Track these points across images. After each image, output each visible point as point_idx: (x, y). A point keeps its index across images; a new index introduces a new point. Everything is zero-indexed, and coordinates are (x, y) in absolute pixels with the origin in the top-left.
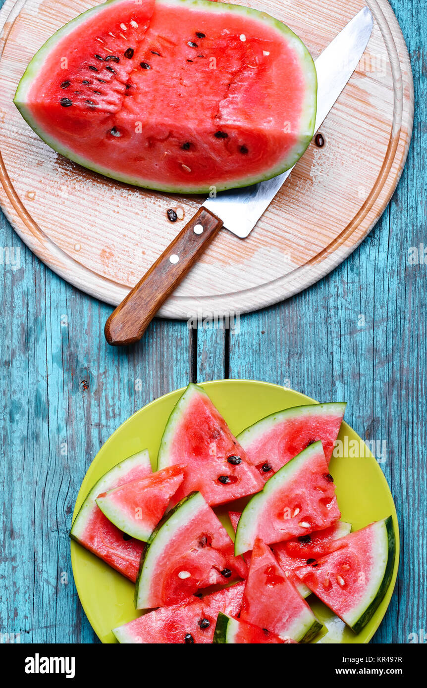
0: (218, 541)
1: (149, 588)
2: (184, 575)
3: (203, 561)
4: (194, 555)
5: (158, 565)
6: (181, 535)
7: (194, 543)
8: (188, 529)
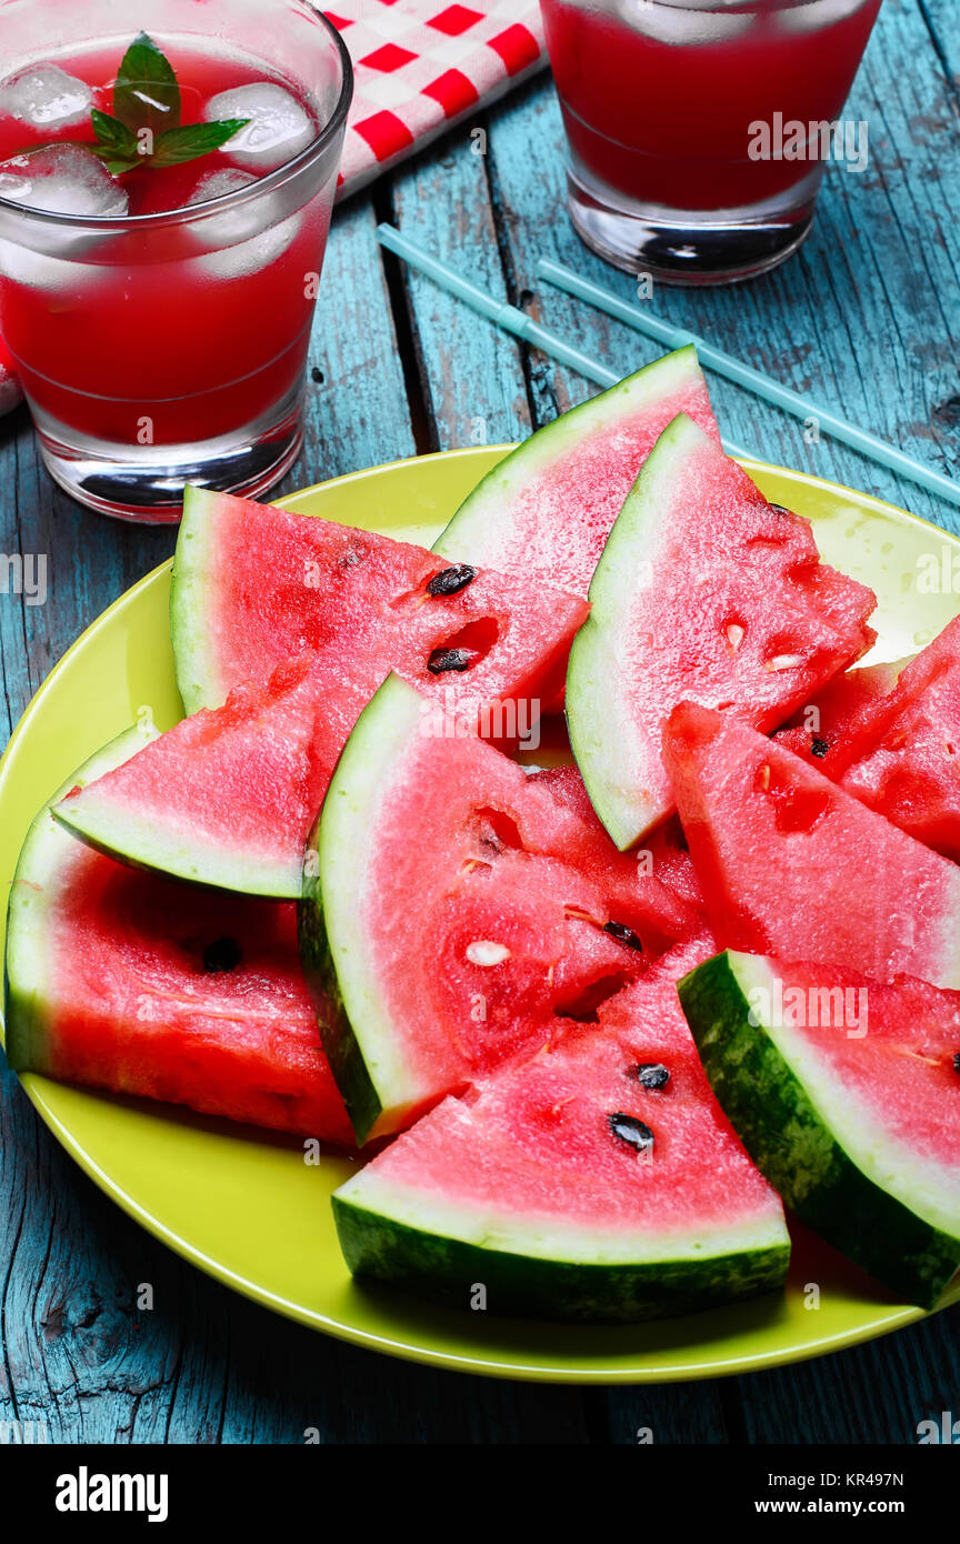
0: (539, 823)
1: (391, 1021)
2: (487, 954)
3: (525, 899)
4: (485, 883)
5: (378, 933)
6: (404, 820)
7: (465, 841)
8: (419, 799)
